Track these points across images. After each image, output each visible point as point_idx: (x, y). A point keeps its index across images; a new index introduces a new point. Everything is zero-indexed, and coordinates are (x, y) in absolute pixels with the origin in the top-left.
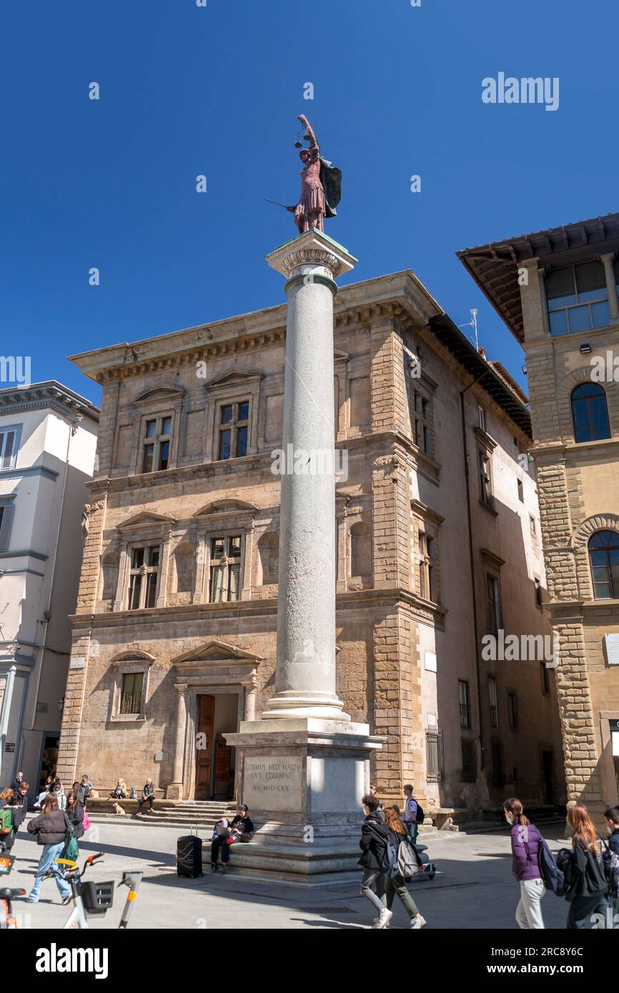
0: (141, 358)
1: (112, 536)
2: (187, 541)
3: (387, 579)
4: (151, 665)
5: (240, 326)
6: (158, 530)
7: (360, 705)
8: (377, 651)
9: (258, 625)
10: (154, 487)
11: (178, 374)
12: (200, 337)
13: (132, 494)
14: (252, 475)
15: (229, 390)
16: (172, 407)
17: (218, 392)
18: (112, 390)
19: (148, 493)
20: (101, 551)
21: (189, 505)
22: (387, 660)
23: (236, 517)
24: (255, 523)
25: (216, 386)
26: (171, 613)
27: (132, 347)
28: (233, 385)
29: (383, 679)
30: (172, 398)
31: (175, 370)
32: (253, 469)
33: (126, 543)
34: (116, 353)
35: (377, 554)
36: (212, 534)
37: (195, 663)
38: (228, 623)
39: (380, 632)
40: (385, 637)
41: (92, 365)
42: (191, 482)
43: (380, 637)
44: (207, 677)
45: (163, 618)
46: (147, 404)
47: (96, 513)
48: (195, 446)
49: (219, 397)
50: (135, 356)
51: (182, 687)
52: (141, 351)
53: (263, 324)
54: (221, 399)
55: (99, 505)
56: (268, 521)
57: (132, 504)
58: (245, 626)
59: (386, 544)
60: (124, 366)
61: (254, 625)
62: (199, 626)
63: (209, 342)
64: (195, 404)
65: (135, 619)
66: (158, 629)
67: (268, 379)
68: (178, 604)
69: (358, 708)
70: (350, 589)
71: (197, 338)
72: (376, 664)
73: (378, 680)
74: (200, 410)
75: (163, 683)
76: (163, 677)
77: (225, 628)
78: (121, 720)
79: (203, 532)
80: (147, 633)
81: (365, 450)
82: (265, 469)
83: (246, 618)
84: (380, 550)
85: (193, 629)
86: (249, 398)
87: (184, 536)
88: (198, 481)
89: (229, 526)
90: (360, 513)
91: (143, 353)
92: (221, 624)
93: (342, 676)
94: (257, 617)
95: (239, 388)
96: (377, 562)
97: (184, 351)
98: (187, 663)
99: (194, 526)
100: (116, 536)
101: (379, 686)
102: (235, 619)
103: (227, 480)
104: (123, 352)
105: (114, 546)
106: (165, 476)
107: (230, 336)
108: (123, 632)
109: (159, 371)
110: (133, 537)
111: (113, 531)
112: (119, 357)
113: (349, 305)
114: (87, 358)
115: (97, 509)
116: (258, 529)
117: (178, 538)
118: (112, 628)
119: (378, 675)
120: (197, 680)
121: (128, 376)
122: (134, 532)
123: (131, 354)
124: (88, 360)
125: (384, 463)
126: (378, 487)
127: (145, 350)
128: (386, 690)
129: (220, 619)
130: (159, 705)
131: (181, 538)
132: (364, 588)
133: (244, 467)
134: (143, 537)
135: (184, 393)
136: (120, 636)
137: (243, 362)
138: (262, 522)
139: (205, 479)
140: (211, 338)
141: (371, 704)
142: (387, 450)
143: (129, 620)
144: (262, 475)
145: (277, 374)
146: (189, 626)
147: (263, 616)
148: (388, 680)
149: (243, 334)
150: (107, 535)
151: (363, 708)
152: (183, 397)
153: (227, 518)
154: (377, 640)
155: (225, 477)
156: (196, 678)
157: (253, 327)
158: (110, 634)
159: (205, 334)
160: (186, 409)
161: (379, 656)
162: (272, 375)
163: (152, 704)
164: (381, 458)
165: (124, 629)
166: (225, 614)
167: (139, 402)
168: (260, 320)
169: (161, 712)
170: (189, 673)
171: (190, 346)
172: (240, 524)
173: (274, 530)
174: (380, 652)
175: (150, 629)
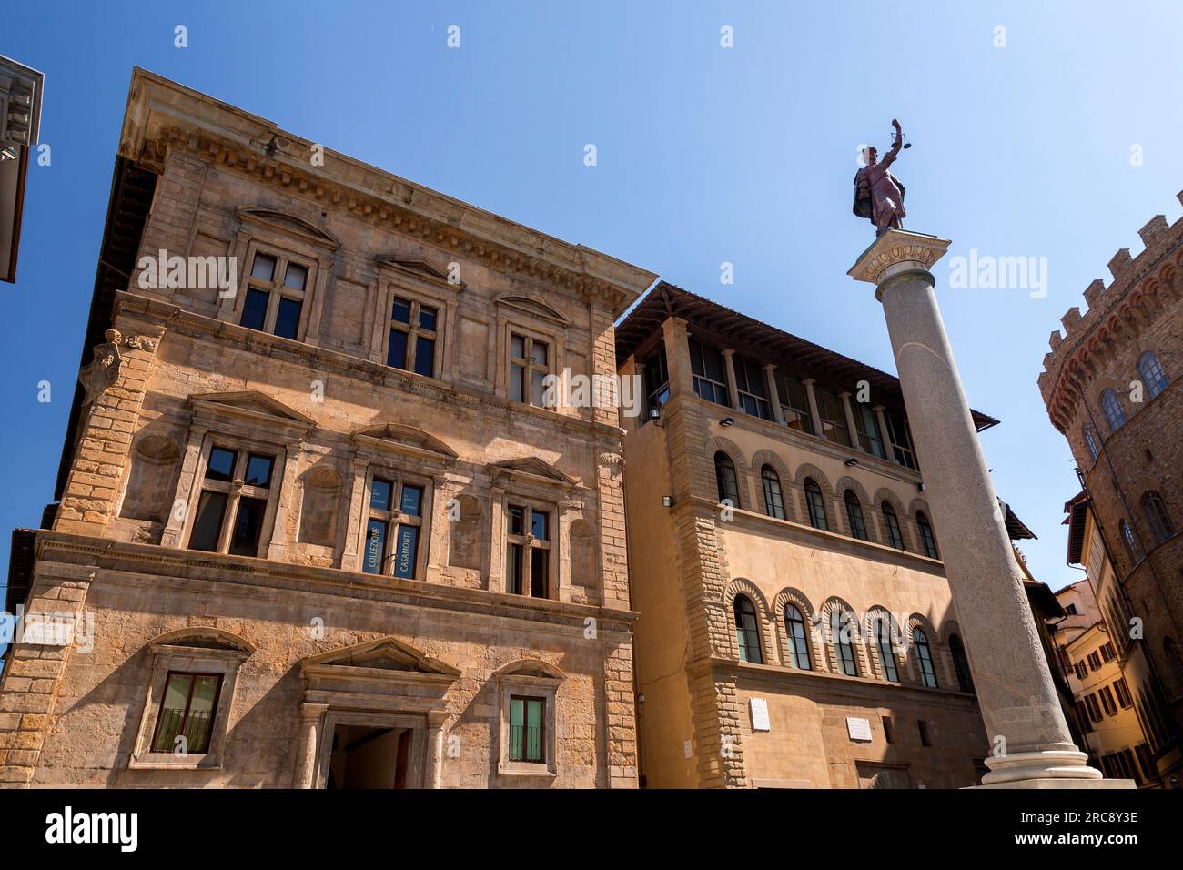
0: (280, 158)
1: (165, 408)
2: (331, 466)
3: (618, 598)
4: (243, 661)
5: (455, 214)
6: (277, 430)
7: (588, 759)
8: (610, 688)
9: (449, 624)
10: (271, 360)
11: (324, 215)
12: (394, 190)
13: (221, 353)
14: (443, 409)
15: (412, 281)
16: (314, 255)
17: (393, 274)
18: (193, 168)
19: (255, 363)
20: (136, 426)
21: (338, 413)
22: (621, 701)
23: (420, 459)
24: (448, 476)
25: (395, 265)
26: (292, 575)
27: (276, 135)
28: (419, 278)
29: (617, 725)
30: (315, 243)
31: (321, 206)
32: (444, 400)
33: (204, 431)
34: (243, 125)
35: (606, 565)
36: (378, 469)
37: (352, 669)
38: (401, 613)
39: (612, 664)
40: (618, 671)
41: (178, 109)
42: (344, 379)
43: (612, 670)
44: (367, 697)
45: (276, 580)
46: (265, 227)
47: (135, 353)
48: (347, 329)
49: (396, 282)
50: (271, 149)
51: (314, 709)
52: (287, 149)
53: (482, 229)
54: (397, 286)
55: (143, 343)
56: (467, 480)
57: (218, 369)
58: (431, 623)
59: (615, 555)
60: (239, 147)
61: (442, 624)
62: (348, 607)
63: (403, 205)
64: (353, 271)
65: (216, 570)
66: (265, 598)
67: (466, 295)
68: (307, 563)
69: (586, 762)
70: (573, 601)
71: (388, 189)
72: (609, 703)
73: (612, 726)
74: (358, 283)
75: (270, 698)
76: (269, 687)
77: (395, 619)
78: (157, 767)
79: (366, 463)
80: (237, 603)
81: (586, 436)
82: (464, 409)
83: (432, 610)
84: (609, 560)
85: (337, 611)
86: (441, 306)
87: (325, 458)
88: (355, 382)
89: (409, 467)
90: (582, 509)
91: (288, 155)
92: (390, 612)
93: (567, 717)
94: (449, 612)
95: (425, 285)
96: (607, 575)
97: (358, 193)
98: (338, 668)
99: (345, 446)
100: (176, 410)
101: (613, 735)
102: (414, 608)
103: (405, 401)
104: (256, 131)
105: (170, 428)
106: (295, 351)
107: (436, 217)
108: (178, 590)
109: (293, 192)
110: (221, 425)
111: (174, 400)
112: (243, 133)
113: (587, 271)
114: (178, 95)
115: (138, 348)
116: (451, 486)
117: (313, 456)
118: (154, 577)
119: (612, 720)
120: (348, 700)
121: (232, 166)
122: (223, 418)
123: (268, 142)
124: (176, 98)
125: (611, 461)
126: (606, 486)
127: (297, 153)
128: (621, 741)
129: (388, 604)
130: (255, 739)
131: (319, 457)
132: (589, 603)
133: (432, 393)
134: (244, 432)
135: (336, 248)
136: (170, 598)
137: (432, 254)
138: (458, 478)
139: (368, 385)
140: (407, 201)
141: (602, 757)
142: (612, 447)
143: (197, 571)
144: (459, 414)
145: (480, 296)
146: (330, 604)
147: (460, 613)
148: (622, 727)
149: (454, 224)
150: (153, 401)
151: (591, 763)
152: (334, 251)
153: (405, 455)
154: (609, 673)
155: (402, 395)
156: (347, 695)
157: (470, 224)
158: (145, 588)
159: (403, 193)
160: (337, 271)
161: (612, 695)
162: (473, 294)
163: (239, 736)
164: (607, 455)
165: (182, 584)
166: (396, 598)
167: (253, 216)
168: (484, 223)
169: (258, 752)
170: (334, 686)
171: (372, 193)
172: (426, 469)
173: (474, 495)
174: (613, 690)
175: (247, 596)
